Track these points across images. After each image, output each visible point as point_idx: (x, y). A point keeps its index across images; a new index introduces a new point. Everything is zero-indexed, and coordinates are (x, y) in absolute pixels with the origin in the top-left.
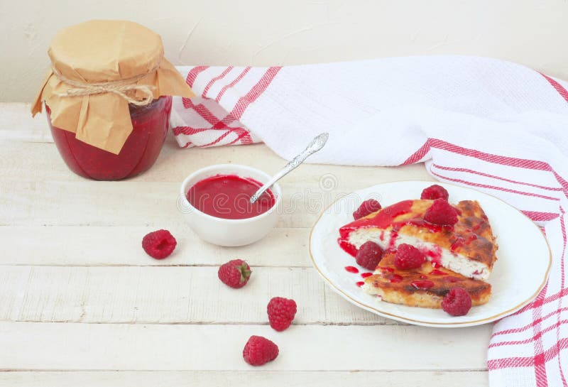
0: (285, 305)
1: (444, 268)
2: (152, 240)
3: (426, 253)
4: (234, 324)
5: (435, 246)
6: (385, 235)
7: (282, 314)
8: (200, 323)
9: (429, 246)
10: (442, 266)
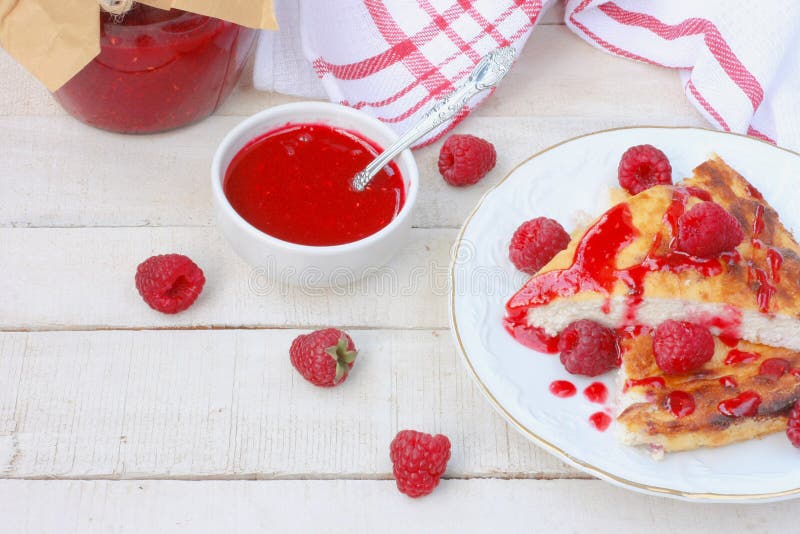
0: (427, 450)
1: (747, 342)
2: (155, 280)
3: (708, 323)
4: (325, 477)
5: (726, 308)
6: (613, 303)
7: (422, 468)
8: (254, 478)
9: (714, 308)
10: (742, 339)
